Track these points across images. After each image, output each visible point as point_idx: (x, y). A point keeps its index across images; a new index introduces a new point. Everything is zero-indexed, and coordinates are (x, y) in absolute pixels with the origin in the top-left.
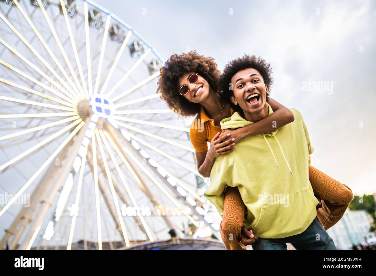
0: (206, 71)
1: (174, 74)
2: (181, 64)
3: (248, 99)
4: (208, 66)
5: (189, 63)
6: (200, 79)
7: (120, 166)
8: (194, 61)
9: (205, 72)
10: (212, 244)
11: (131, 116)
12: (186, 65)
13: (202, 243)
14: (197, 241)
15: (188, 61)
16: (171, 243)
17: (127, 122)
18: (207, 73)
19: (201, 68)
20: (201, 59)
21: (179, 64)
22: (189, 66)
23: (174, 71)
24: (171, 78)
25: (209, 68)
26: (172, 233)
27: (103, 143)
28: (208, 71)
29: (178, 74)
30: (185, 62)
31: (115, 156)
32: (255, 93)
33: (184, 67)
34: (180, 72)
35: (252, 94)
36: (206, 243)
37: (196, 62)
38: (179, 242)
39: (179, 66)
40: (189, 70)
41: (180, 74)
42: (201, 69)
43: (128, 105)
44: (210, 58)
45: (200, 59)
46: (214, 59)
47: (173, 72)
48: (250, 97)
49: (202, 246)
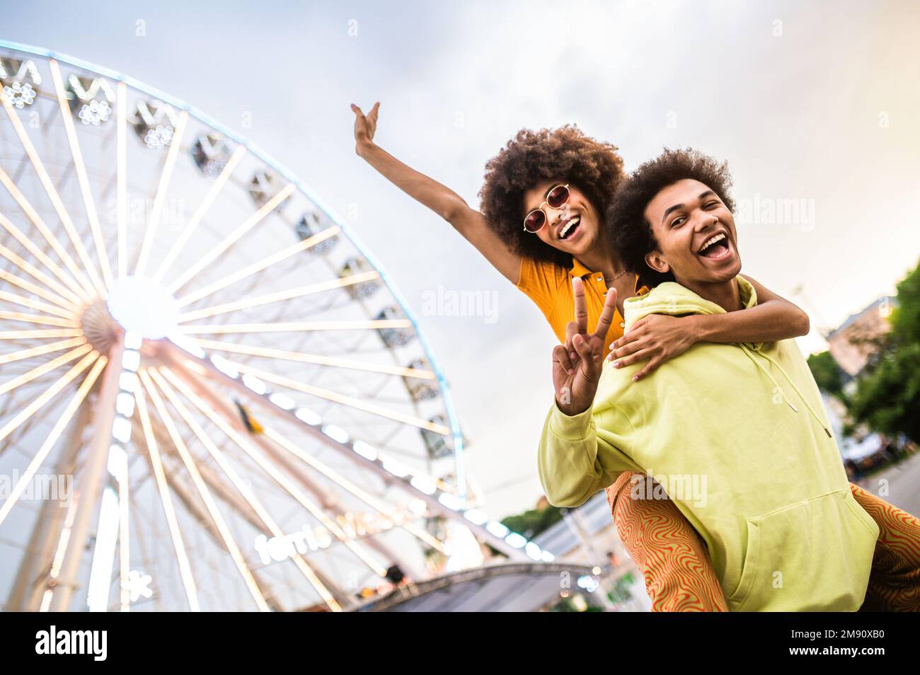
0: (592, 179)
1: (514, 182)
2: (533, 160)
3: (704, 248)
4: (598, 168)
5: (553, 158)
6: (575, 198)
7: (221, 447)
8: (564, 154)
9: (589, 182)
10: (495, 572)
11: (226, 317)
12: (543, 165)
13: (471, 576)
14: (459, 576)
15: (550, 153)
16: (397, 599)
17: (218, 336)
18: (594, 184)
19: (579, 172)
20: (582, 150)
21: (529, 160)
22: (551, 165)
23: (515, 174)
24: (507, 190)
25: (598, 173)
26: (395, 574)
27: (165, 398)
28: (596, 181)
29: (524, 184)
30: (543, 155)
31: (204, 427)
32: (719, 233)
33: (539, 167)
34: (529, 180)
35: (713, 236)
36: (481, 573)
37: (568, 158)
38: (415, 591)
39: (527, 164)
40: (550, 174)
41: (528, 183)
42: (581, 174)
43: (212, 294)
44: (608, 145)
45: (580, 150)
46: (617, 149)
47: (513, 176)
48: (710, 243)
49: (473, 584)
